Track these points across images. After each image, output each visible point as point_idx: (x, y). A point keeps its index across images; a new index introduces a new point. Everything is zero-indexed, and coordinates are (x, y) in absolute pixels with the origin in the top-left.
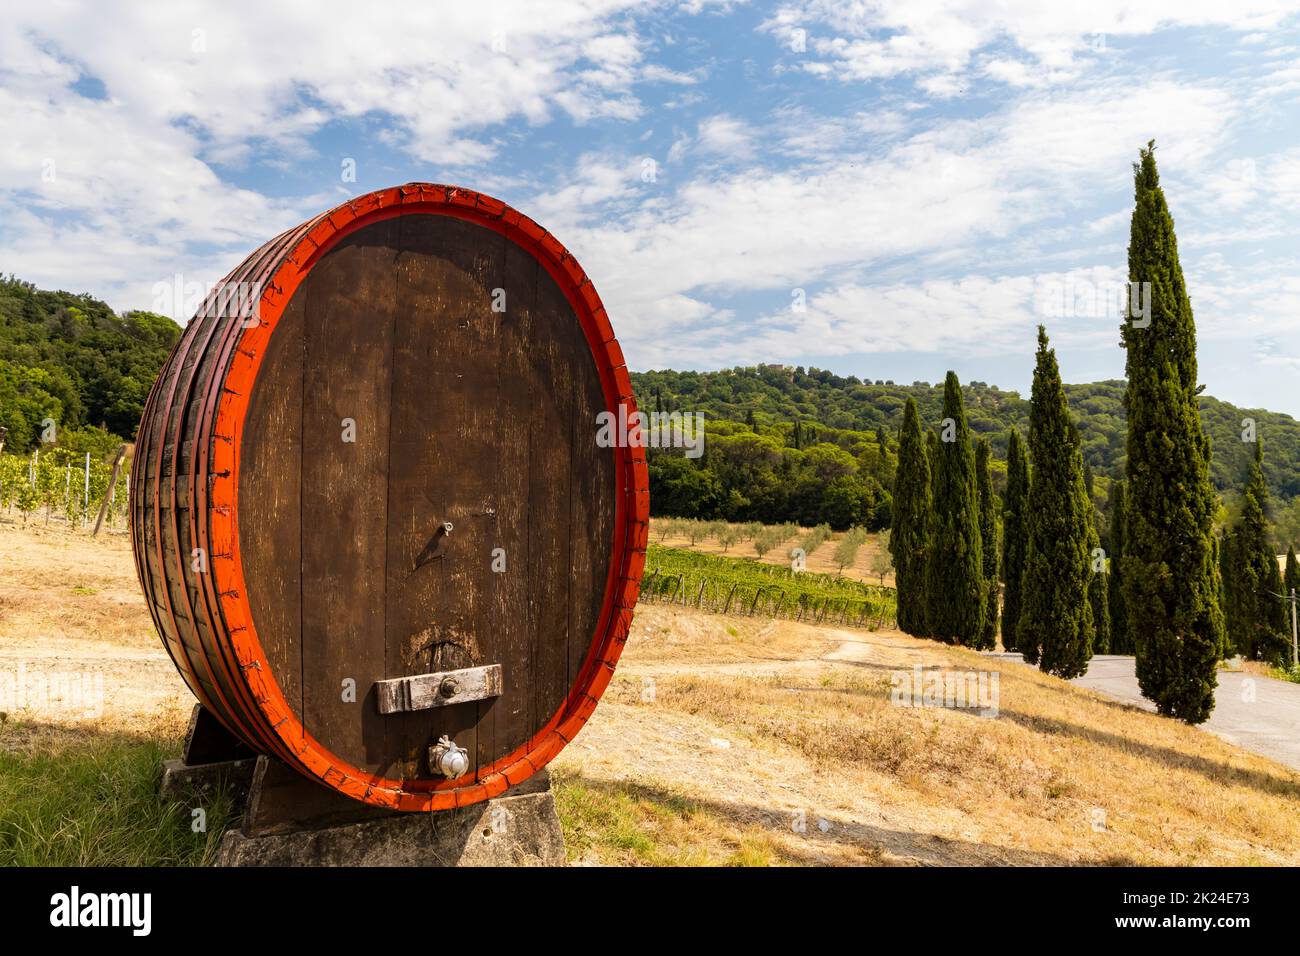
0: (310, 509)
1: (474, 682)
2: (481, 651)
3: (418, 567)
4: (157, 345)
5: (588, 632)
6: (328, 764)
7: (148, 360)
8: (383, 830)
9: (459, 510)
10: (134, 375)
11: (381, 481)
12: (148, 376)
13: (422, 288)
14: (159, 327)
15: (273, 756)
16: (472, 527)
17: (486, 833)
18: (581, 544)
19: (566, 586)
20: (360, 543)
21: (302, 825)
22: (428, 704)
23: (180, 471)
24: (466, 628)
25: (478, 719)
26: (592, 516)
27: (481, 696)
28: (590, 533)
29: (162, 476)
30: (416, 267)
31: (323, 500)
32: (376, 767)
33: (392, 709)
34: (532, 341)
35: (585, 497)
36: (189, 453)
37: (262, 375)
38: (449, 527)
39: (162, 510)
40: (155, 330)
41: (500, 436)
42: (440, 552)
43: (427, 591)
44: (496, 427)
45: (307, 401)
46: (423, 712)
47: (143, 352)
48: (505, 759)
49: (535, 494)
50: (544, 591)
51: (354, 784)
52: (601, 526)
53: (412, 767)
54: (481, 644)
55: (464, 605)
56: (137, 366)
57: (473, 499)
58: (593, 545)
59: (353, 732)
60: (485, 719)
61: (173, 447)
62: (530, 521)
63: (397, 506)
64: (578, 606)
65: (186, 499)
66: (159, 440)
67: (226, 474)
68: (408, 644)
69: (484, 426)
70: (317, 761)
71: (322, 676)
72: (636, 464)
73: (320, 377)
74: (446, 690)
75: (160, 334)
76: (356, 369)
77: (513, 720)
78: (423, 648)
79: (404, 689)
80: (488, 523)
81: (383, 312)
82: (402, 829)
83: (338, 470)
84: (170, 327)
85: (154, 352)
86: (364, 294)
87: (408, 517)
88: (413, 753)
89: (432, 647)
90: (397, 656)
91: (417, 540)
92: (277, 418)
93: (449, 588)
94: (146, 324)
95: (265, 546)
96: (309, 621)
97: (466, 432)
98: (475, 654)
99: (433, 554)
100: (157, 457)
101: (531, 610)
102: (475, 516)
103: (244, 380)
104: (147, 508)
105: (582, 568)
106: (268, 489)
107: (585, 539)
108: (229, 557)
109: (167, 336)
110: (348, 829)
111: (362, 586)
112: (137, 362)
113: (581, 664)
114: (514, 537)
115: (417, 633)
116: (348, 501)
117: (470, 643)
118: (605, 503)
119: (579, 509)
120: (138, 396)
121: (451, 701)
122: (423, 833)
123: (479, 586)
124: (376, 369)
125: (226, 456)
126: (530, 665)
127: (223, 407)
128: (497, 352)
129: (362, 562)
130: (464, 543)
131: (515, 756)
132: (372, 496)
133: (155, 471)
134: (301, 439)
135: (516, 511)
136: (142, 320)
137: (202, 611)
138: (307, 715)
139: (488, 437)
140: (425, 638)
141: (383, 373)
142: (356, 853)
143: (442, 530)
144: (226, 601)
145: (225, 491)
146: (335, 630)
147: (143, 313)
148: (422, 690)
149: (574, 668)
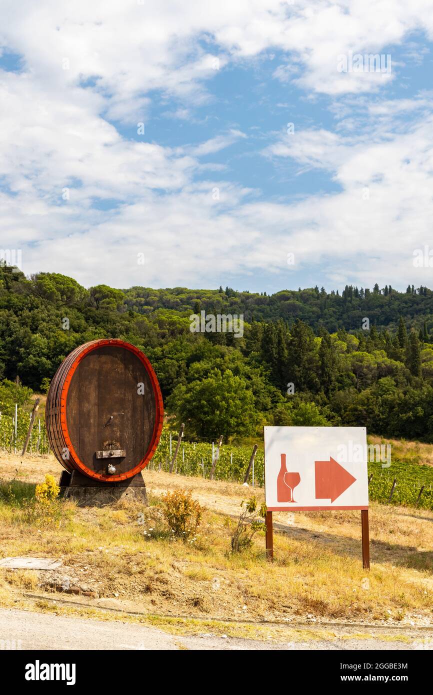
0: (81, 413)
1: (118, 453)
2: (121, 447)
3: (106, 426)
4: (61, 303)
5: (149, 444)
6: (85, 468)
7: (53, 317)
8: (100, 490)
9: (115, 414)
10: (42, 331)
11: (96, 407)
12: (54, 332)
13: (105, 363)
14: (62, 286)
15: (76, 470)
16: (118, 417)
17: (127, 494)
18: (146, 421)
19: (143, 432)
20: (92, 421)
21: (82, 486)
22: (107, 457)
23: (56, 406)
24: (117, 441)
25: (120, 463)
26: (149, 414)
27: (120, 456)
28: (149, 419)
29: (52, 407)
30: (104, 358)
31: (83, 411)
32: (96, 471)
33: (99, 458)
34: (133, 372)
35: (147, 409)
36: (57, 402)
37: (70, 386)
38: (112, 417)
39: (52, 416)
40: (59, 290)
41: (125, 396)
42: (111, 423)
43: (107, 432)
44: (124, 393)
45: (80, 390)
46: (106, 459)
47: (48, 311)
48: (127, 472)
49: (134, 409)
50: (137, 433)
51: (91, 473)
52: (152, 417)
53: (104, 472)
54: (121, 445)
55: (117, 436)
56: (44, 324)
57: (118, 411)
58: (150, 422)
59: (91, 462)
60: (122, 463)
61: (54, 401)
62: (133, 416)
63: (100, 413)
64: (146, 437)
65: (56, 412)
66: (52, 400)
67: (63, 406)
68: (103, 444)
69: (121, 393)
70: (83, 467)
71: (84, 450)
72: (160, 401)
73: (83, 385)
74: (111, 454)
75: (63, 293)
76: (90, 383)
77: (129, 464)
78: (107, 445)
79: (101, 454)
80: (123, 417)
81: (96, 370)
82: (105, 490)
83: (87, 405)
84: (71, 286)
85: (58, 309)
86: (91, 366)
87: (103, 415)
88: (105, 468)
89: (109, 445)
90: (101, 447)
91: (105, 420)
92: (74, 394)
93: (113, 431)
94: (51, 285)
95: (71, 421)
96: (81, 438)
97: (116, 395)
98: (119, 447)
99: (109, 424)
100: (51, 404)
101: (134, 437)
102: (119, 415)
103: (67, 387)
104: (49, 416)
105: (147, 427)
106: (72, 409)
107: (148, 420)
108: (64, 423)
109: (69, 294)
110: (92, 488)
111: (92, 430)
112: (44, 320)
113: (147, 452)
114: (129, 420)
115: (105, 441)
116: (89, 412)
117: (118, 444)
118: (153, 411)
119: (146, 414)
120: (45, 351)
121: (112, 457)
122: (110, 492)
123: (120, 431)
124: (95, 382)
125: (63, 403)
126: (133, 451)
127: (63, 393)
128: (124, 376)
129: (92, 425)
130: (117, 421)
131: (130, 472)
132: (94, 410)
133: (51, 407)
134: (79, 399)
135: (130, 414)
136: (47, 282)
137: (60, 437)
138: (81, 458)
139: (122, 396)
140: (107, 443)
141: (96, 383)
142: (94, 493)
143: (111, 418)
144: (64, 431)
145: (63, 410)
146: (87, 440)
147: (48, 274)
148: (105, 454)
149: (145, 452)
